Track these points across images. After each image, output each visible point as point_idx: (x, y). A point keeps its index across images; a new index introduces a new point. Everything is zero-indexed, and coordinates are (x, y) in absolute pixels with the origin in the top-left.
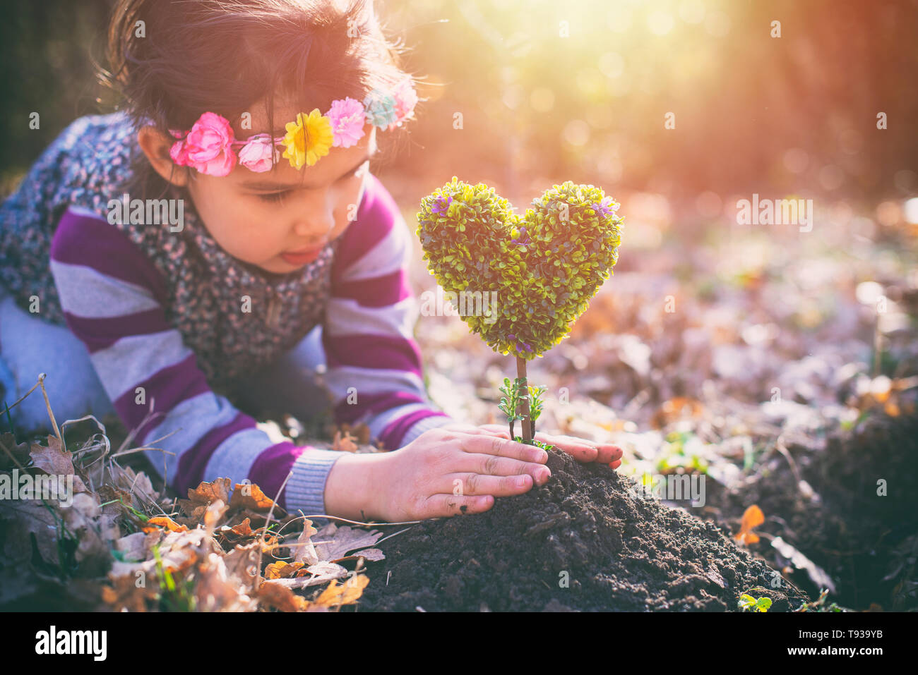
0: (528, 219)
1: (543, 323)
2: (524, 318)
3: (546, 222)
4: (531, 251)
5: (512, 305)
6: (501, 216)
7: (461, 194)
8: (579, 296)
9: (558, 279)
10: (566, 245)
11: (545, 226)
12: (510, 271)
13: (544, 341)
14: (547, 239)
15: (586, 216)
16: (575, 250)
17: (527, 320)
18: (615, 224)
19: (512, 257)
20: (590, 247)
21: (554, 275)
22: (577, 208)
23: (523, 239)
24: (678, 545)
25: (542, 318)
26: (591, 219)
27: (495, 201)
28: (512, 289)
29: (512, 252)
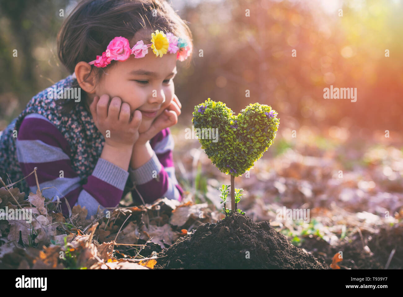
0: (239, 118)
1: (241, 161)
2: (234, 158)
3: (245, 119)
4: (238, 130)
5: (229, 152)
6: (227, 115)
7: (211, 105)
8: (258, 151)
9: (249, 143)
10: (253, 129)
11: (244, 121)
12: (229, 138)
13: (242, 169)
14: (245, 126)
15: (263, 117)
16: (257, 131)
17: (235, 159)
18: (275, 121)
19: (230, 133)
20: (263, 130)
21: (247, 141)
22: (259, 114)
23: (235, 125)
24: (294, 262)
25: (241, 159)
26: (264, 119)
27: (225, 110)
28: (229, 146)
29: (230, 130)
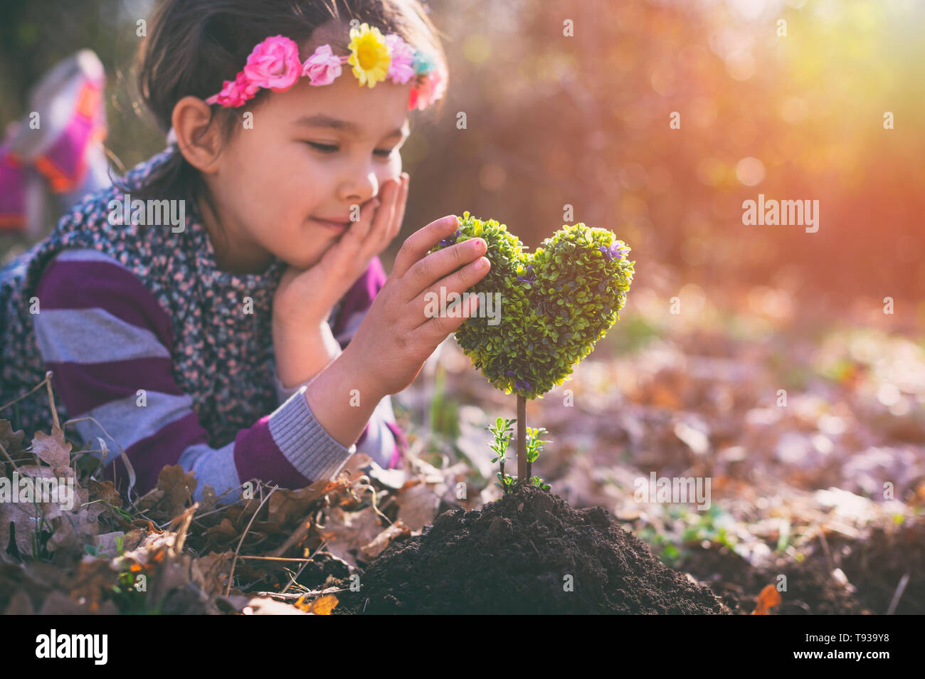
0: (537, 258)
1: (543, 362)
2: (524, 355)
3: (552, 261)
4: (535, 289)
5: (512, 340)
6: (508, 252)
7: (471, 229)
8: (582, 337)
9: (561, 318)
10: (570, 285)
11: (551, 265)
12: (513, 306)
13: (544, 381)
14: (552, 278)
15: (594, 257)
16: (579, 290)
17: (527, 357)
18: (623, 268)
19: (517, 293)
20: (595, 289)
21: (557, 314)
22: (584, 249)
23: (529, 276)
24: (666, 604)
25: (543, 357)
26: (598, 261)
27: (504, 239)
28: (514, 325)
29: (516, 288)
